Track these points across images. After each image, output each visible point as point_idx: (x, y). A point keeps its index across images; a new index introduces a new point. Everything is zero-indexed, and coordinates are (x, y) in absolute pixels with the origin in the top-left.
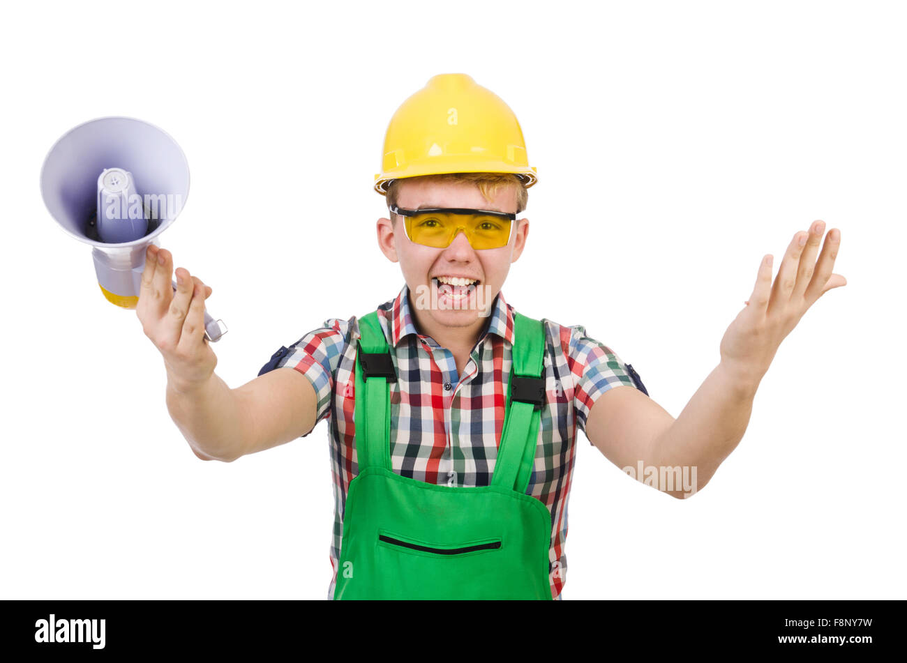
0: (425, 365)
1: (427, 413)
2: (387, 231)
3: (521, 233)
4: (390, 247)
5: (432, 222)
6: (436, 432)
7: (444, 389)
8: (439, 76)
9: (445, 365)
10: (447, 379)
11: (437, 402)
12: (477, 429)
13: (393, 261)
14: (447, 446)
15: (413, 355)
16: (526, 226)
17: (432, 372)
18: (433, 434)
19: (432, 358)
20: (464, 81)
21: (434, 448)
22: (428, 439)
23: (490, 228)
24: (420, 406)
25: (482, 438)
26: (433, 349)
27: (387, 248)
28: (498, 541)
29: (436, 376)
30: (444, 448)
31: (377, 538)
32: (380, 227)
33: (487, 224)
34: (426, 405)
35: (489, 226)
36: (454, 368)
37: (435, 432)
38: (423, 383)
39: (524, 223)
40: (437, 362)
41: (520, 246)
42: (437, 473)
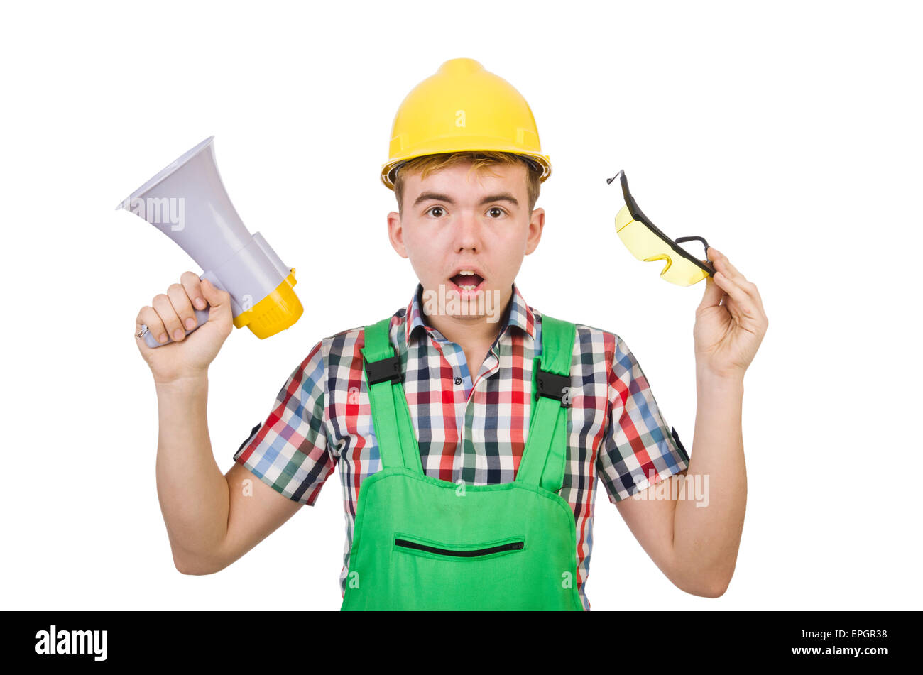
0: (434, 362)
1: (436, 409)
2: (397, 226)
3: (536, 223)
4: (401, 242)
5: (438, 209)
6: (446, 426)
7: (454, 384)
8: (450, 61)
9: (454, 359)
10: (457, 374)
11: (448, 398)
12: (491, 424)
13: (404, 257)
14: (459, 441)
15: (423, 353)
16: (542, 216)
17: (442, 369)
18: (443, 430)
19: (442, 355)
20: (472, 66)
21: (446, 444)
22: (438, 435)
23: (499, 214)
24: (429, 402)
25: (496, 433)
26: (442, 344)
27: (398, 243)
28: (519, 541)
29: (447, 372)
30: (457, 443)
31: (393, 542)
32: (391, 221)
33: (495, 210)
34: (435, 402)
35: (498, 212)
36: (464, 362)
37: (445, 428)
38: (432, 380)
39: (539, 213)
40: (446, 358)
41: (536, 237)
42: (452, 470)
